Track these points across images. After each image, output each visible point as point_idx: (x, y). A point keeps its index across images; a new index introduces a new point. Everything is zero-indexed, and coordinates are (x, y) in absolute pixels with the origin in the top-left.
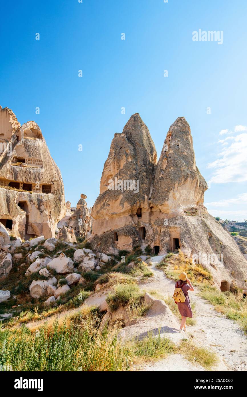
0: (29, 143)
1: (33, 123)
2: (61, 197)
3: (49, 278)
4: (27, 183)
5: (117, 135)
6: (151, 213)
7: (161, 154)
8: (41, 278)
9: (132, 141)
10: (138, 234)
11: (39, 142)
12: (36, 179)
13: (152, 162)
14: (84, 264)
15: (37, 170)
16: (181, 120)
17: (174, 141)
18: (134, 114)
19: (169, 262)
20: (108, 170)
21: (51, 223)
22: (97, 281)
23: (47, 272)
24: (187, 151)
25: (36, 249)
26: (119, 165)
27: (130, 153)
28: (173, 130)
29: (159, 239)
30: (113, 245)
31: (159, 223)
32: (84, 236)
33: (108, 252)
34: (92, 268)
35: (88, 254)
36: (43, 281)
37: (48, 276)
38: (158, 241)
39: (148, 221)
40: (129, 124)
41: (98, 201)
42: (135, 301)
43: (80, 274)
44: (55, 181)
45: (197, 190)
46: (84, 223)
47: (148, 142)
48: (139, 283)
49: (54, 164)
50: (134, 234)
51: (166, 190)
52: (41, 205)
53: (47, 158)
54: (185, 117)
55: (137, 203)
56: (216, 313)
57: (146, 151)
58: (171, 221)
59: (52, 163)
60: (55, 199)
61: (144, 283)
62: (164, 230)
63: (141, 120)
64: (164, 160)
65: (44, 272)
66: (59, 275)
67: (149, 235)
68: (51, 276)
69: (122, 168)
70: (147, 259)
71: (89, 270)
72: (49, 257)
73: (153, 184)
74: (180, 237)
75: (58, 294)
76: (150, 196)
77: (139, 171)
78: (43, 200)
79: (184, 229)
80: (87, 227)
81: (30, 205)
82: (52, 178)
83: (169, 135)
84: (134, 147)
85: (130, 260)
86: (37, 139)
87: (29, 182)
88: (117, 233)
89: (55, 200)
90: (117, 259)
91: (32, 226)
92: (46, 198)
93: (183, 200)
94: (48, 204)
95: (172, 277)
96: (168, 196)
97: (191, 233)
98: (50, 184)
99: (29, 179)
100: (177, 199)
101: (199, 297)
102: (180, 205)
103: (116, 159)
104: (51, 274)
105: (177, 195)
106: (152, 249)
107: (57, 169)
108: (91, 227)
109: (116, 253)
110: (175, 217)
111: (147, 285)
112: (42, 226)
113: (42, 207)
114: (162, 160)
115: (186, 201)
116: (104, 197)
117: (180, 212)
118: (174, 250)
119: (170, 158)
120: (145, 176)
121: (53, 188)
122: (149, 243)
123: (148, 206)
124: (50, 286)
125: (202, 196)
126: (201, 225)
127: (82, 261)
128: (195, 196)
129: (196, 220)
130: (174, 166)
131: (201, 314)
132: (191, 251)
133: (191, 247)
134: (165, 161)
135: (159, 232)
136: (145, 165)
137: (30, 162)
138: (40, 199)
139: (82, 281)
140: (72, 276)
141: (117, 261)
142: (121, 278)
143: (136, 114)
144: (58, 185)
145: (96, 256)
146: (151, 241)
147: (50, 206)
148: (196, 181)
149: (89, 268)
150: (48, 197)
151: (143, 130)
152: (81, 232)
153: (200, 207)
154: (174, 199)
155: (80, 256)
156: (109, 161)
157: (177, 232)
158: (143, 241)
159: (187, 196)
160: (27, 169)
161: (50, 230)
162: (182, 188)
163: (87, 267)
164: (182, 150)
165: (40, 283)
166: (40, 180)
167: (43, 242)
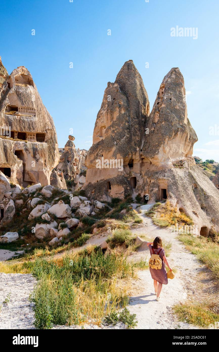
0: (21, 91)
1: (23, 68)
2: (54, 145)
3: (51, 222)
4: (22, 132)
5: (110, 85)
6: (142, 164)
7: (154, 106)
8: (43, 222)
9: (126, 91)
10: (130, 184)
11: (30, 89)
12: (30, 128)
13: (145, 114)
14: (81, 210)
15: (30, 119)
16: (175, 71)
17: (167, 94)
18: (127, 61)
19: (156, 210)
20: (102, 121)
21: (46, 171)
22: (94, 225)
23: (49, 217)
24: (179, 104)
25: (34, 196)
26: (112, 117)
27: (124, 105)
28: (166, 82)
29: (148, 189)
30: (107, 193)
31: (149, 174)
32: (72, 178)
33: (102, 200)
34: (88, 214)
35: (84, 201)
36: (45, 224)
37: (50, 220)
38: (147, 191)
39: (139, 172)
40: (122, 72)
41: (92, 151)
42: (129, 242)
43: (78, 219)
44: (48, 129)
45: (187, 143)
46: (72, 165)
47: (141, 92)
48: (130, 228)
49: (46, 112)
50: (125, 183)
51: (157, 144)
52: (36, 153)
53: (40, 106)
54: (179, 68)
55: (129, 155)
56: (185, 251)
57: (139, 102)
58: (160, 174)
59: (44, 111)
60: (49, 147)
61: (135, 228)
62: (154, 181)
63: (134, 67)
64: (156, 113)
65: (46, 216)
66: (59, 219)
67: (139, 185)
68: (53, 220)
69: (115, 120)
70: (137, 207)
71: (85, 216)
72: (48, 203)
73: (145, 136)
74: (167, 188)
75: (60, 236)
76: (141, 148)
77: (131, 123)
78: (38, 149)
79: (172, 181)
80: (76, 170)
81: (26, 154)
82: (45, 127)
83: (162, 87)
84: (127, 98)
85: (123, 207)
86: (28, 86)
87: (24, 131)
88: (110, 182)
89: (49, 149)
90: (110, 206)
91: (28, 174)
92: (40, 147)
93: (172, 153)
94: (43, 153)
95: (158, 224)
96: (158, 150)
97: (178, 184)
98: (43, 132)
99: (23, 128)
100: (167, 153)
101: (177, 240)
102: (169, 159)
103: (109, 111)
104: (52, 218)
105: (167, 149)
106: (142, 198)
107: (50, 118)
108: (80, 170)
109: (109, 200)
110: (164, 169)
111: (138, 229)
112: (38, 174)
113: (38, 156)
114: (154, 113)
115: (176, 154)
116: (97, 148)
117: (169, 165)
118: (162, 199)
119: (162, 112)
120: (137, 129)
121: (46, 137)
122: (140, 192)
123: (140, 158)
124: (52, 228)
125: (191, 148)
126: (188, 177)
127: (78, 207)
128: (184, 148)
129: (183, 172)
130: (165, 120)
131: (175, 251)
132: (177, 201)
133: (177, 197)
134: (157, 115)
135: (149, 183)
136: (138, 117)
137: (23, 110)
138: (35, 147)
139: (81, 224)
140: (71, 220)
141: (110, 208)
142: (116, 224)
143: (130, 61)
144: (51, 133)
145: (91, 203)
146: (141, 191)
147: (45, 155)
148: (186, 135)
149: (85, 214)
150: (42, 145)
151: (136, 80)
152: (69, 174)
153: (188, 159)
154: (164, 152)
155: (76, 202)
156: (102, 112)
157: (165, 184)
158: (134, 190)
159: (176, 150)
160: (21, 118)
161: (46, 178)
162: (172, 142)
163: (84, 212)
164: (175, 104)
165: (43, 226)
166: (34, 129)
167: (41, 189)
